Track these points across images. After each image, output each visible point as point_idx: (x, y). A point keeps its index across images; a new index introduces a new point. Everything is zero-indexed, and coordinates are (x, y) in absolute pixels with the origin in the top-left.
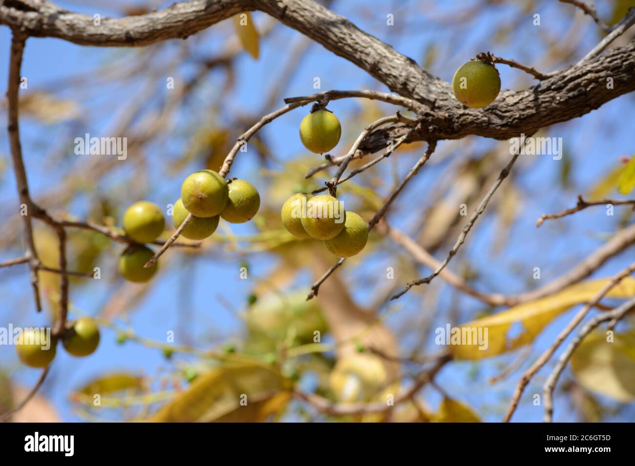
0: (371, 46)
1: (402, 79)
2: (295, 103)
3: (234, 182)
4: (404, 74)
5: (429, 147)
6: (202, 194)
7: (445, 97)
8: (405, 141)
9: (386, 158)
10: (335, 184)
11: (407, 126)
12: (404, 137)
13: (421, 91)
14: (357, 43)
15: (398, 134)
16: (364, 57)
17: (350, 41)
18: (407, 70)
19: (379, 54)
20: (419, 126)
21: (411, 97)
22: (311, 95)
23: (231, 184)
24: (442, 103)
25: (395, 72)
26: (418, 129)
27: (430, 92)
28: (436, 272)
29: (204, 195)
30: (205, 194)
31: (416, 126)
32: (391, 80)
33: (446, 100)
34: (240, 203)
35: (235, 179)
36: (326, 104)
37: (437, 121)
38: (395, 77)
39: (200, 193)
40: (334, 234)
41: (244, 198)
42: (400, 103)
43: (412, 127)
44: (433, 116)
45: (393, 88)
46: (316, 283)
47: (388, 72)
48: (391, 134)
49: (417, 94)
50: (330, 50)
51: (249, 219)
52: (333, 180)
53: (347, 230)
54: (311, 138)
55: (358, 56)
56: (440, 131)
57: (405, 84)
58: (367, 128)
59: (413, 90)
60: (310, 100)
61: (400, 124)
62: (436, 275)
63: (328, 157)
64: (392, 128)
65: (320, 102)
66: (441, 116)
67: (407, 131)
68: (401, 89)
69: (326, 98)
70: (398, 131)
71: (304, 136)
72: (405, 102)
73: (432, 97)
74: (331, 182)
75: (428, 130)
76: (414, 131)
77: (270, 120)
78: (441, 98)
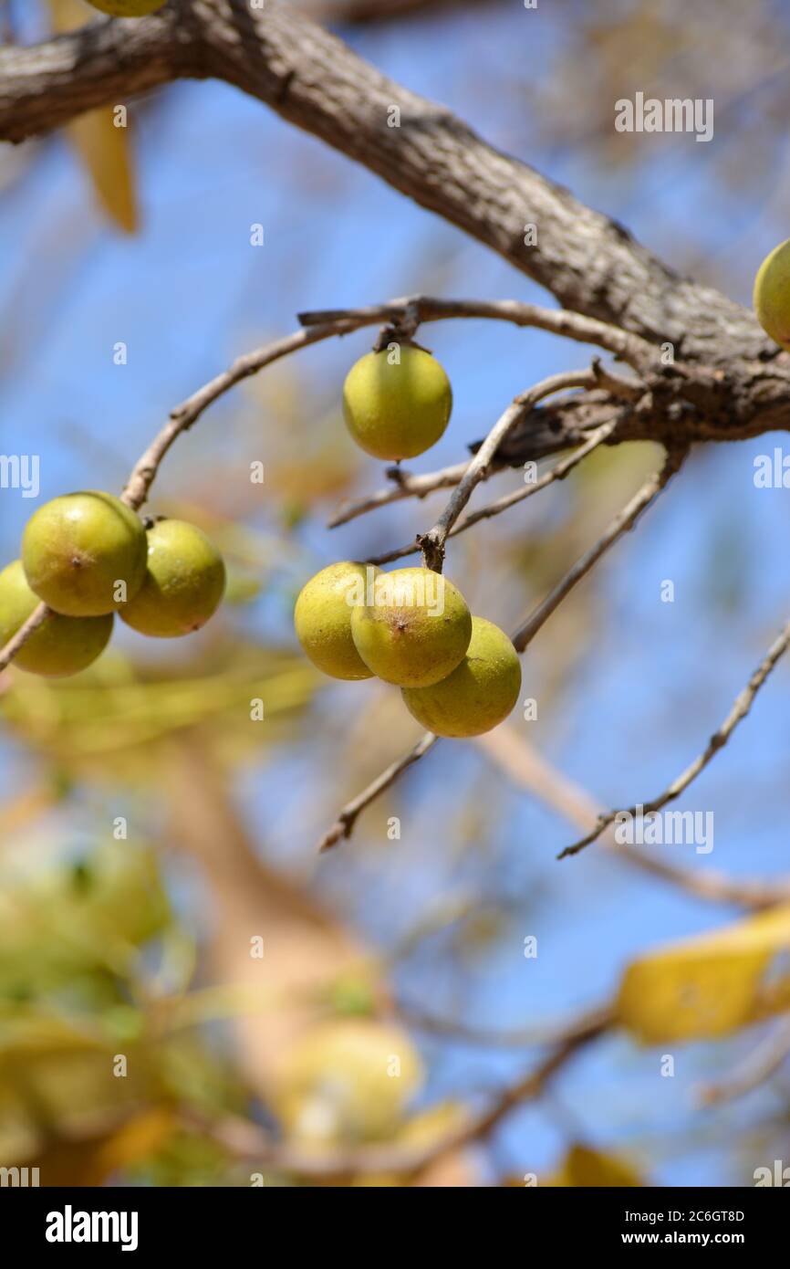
0: (517, 189)
1: (594, 279)
2: (322, 325)
3: (159, 527)
4: (601, 264)
5: (667, 461)
6: (80, 553)
7: (709, 329)
8: (610, 441)
9: (557, 482)
10: (441, 540)
11: (612, 401)
12: (607, 429)
13: (647, 311)
14: (478, 178)
15: (588, 421)
16: (494, 215)
17: (459, 172)
18: (608, 255)
19: (536, 210)
20: (646, 401)
21: (620, 325)
22: (365, 305)
23: (153, 530)
24: (699, 345)
25: (576, 260)
26: (644, 410)
27: (669, 314)
28: (674, 789)
29: (85, 556)
30: (90, 555)
31: (637, 400)
32: (563, 281)
33: (711, 337)
34: (177, 583)
35: (160, 519)
36: (414, 330)
37: (693, 391)
38: (577, 272)
39: (76, 551)
40: (439, 674)
41: (185, 570)
42: (596, 339)
43: (624, 403)
44: (684, 376)
45: (568, 301)
46: (352, 806)
47: (558, 257)
48: (569, 420)
49: (635, 318)
50: (405, 192)
51: (196, 628)
52: (435, 532)
53: (469, 664)
54: (374, 417)
55: (478, 211)
56: (699, 416)
57: (602, 293)
58: (521, 400)
59: (625, 306)
60: (362, 320)
61: (599, 394)
62: (673, 796)
63: (395, 475)
64: (572, 406)
65: (397, 324)
66: (705, 376)
67: (611, 414)
68: (591, 304)
69: (411, 316)
70: (588, 413)
71: (356, 413)
72: (608, 338)
73: (676, 328)
74: (432, 537)
75: (666, 414)
76: (631, 414)
77: (253, 369)
78: (698, 331)
